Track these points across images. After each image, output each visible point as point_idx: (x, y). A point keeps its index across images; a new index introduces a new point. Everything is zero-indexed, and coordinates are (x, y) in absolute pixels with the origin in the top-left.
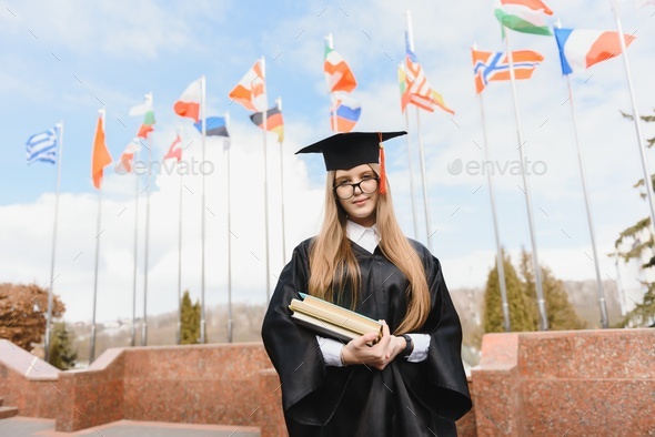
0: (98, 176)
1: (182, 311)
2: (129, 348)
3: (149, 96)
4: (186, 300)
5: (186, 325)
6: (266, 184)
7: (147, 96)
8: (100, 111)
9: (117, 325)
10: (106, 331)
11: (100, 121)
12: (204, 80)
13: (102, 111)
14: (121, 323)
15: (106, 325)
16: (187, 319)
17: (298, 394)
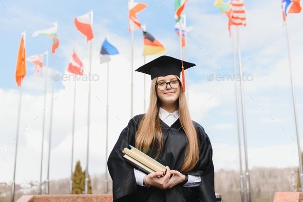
0: (19, 78)
1: (75, 175)
2: (37, 196)
3: (56, 24)
4: (78, 167)
5: (78, 186)
6: (132, 85)
7: (54, 24)
8: (23, 34)
9: (30, 186)
10: (21, 190)
11: (22, 41)
12: (92, 13)
13: (24, 34)
14: (32, 185)
15: (22, 186)
16: (78, 182)
17: (121, 195)
